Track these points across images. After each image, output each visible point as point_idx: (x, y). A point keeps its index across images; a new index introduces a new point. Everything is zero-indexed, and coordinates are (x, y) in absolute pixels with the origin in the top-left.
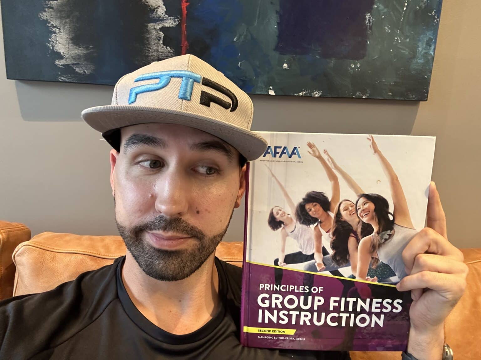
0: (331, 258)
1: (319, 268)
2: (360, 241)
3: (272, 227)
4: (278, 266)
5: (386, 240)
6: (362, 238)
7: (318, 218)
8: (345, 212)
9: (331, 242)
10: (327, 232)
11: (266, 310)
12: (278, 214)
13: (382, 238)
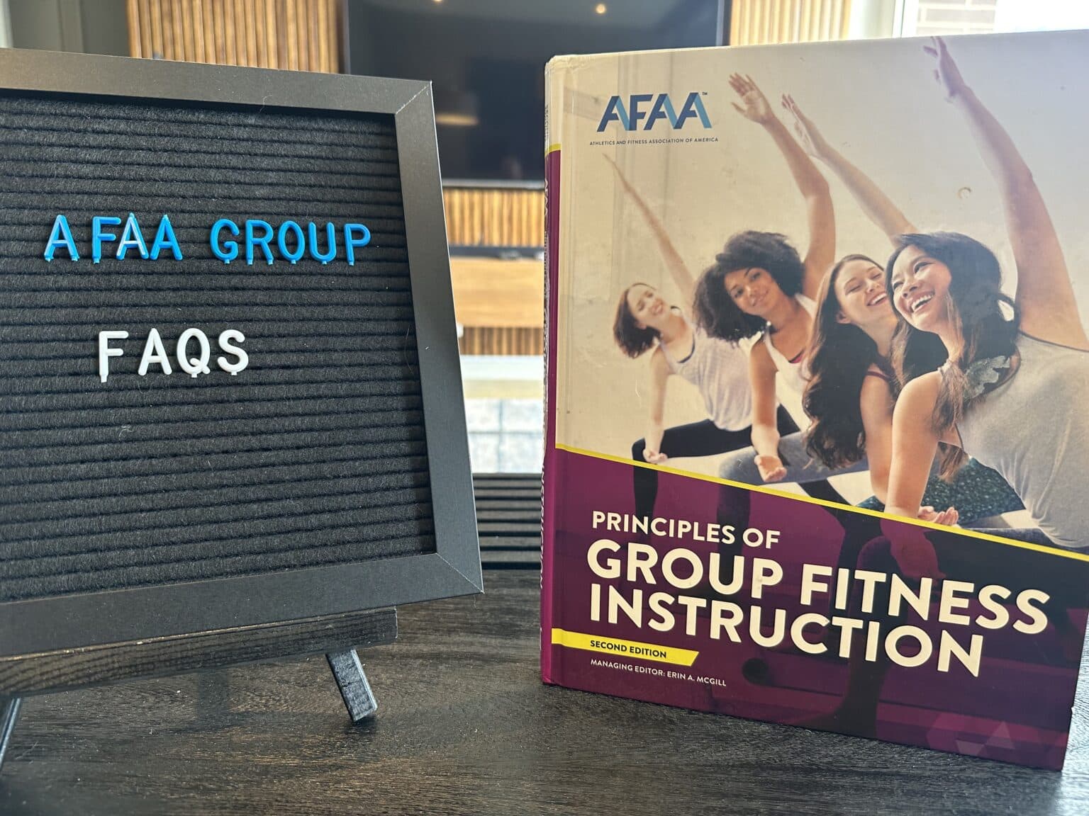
0: (806, 444)
1: (767, 473)
2: (900, 391)
3: (625, 347)
4: (644, 461)
5: (990, 387)
6: (907, 382)
7: (764, 318)
8: (852, 296)
9: (805, 392)
10: (790, 362)
11: (612, 588)
12: (642, 306)
13: (975, 381)
